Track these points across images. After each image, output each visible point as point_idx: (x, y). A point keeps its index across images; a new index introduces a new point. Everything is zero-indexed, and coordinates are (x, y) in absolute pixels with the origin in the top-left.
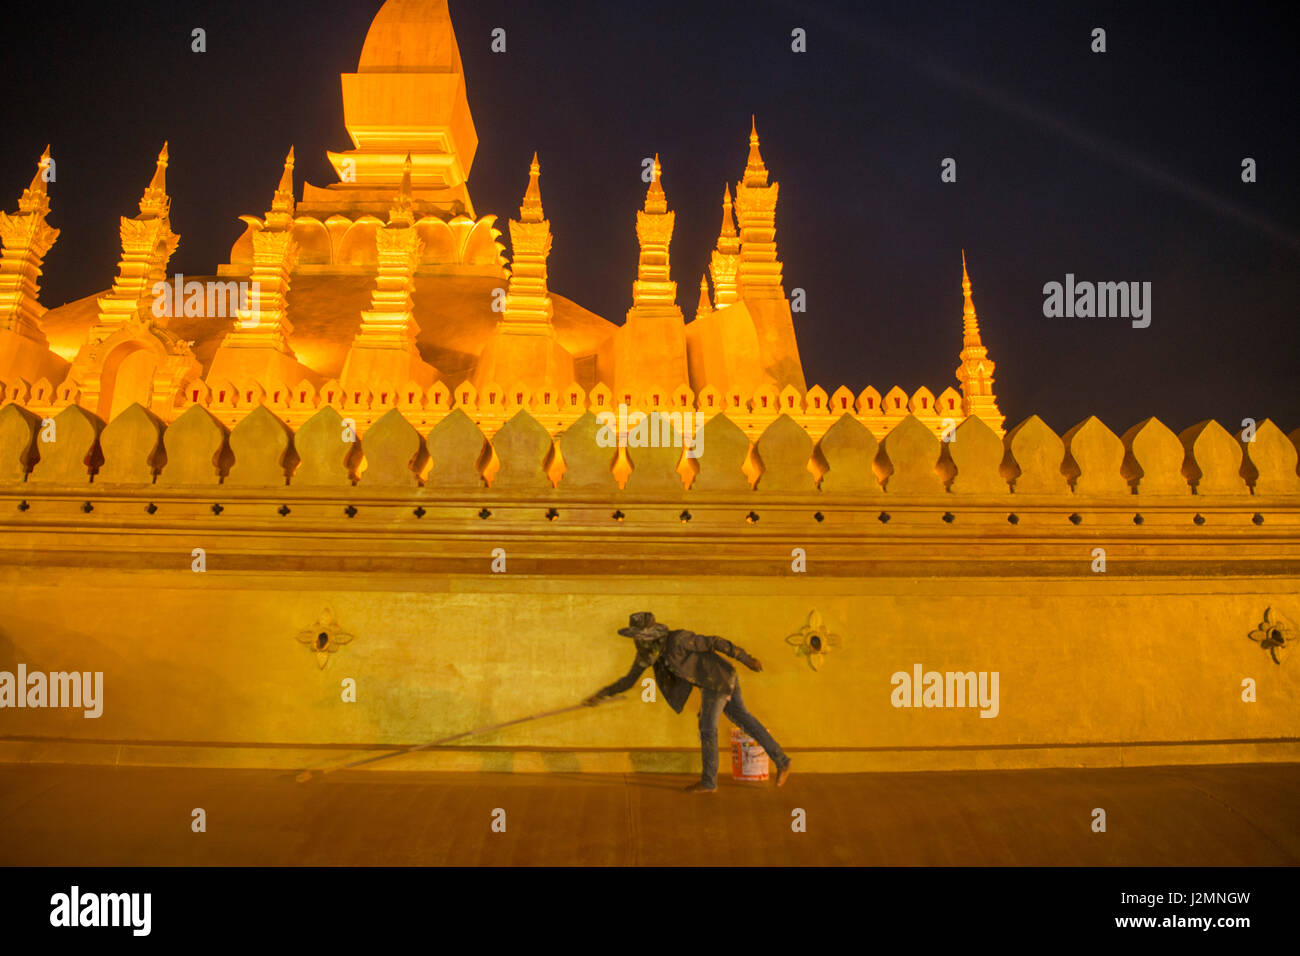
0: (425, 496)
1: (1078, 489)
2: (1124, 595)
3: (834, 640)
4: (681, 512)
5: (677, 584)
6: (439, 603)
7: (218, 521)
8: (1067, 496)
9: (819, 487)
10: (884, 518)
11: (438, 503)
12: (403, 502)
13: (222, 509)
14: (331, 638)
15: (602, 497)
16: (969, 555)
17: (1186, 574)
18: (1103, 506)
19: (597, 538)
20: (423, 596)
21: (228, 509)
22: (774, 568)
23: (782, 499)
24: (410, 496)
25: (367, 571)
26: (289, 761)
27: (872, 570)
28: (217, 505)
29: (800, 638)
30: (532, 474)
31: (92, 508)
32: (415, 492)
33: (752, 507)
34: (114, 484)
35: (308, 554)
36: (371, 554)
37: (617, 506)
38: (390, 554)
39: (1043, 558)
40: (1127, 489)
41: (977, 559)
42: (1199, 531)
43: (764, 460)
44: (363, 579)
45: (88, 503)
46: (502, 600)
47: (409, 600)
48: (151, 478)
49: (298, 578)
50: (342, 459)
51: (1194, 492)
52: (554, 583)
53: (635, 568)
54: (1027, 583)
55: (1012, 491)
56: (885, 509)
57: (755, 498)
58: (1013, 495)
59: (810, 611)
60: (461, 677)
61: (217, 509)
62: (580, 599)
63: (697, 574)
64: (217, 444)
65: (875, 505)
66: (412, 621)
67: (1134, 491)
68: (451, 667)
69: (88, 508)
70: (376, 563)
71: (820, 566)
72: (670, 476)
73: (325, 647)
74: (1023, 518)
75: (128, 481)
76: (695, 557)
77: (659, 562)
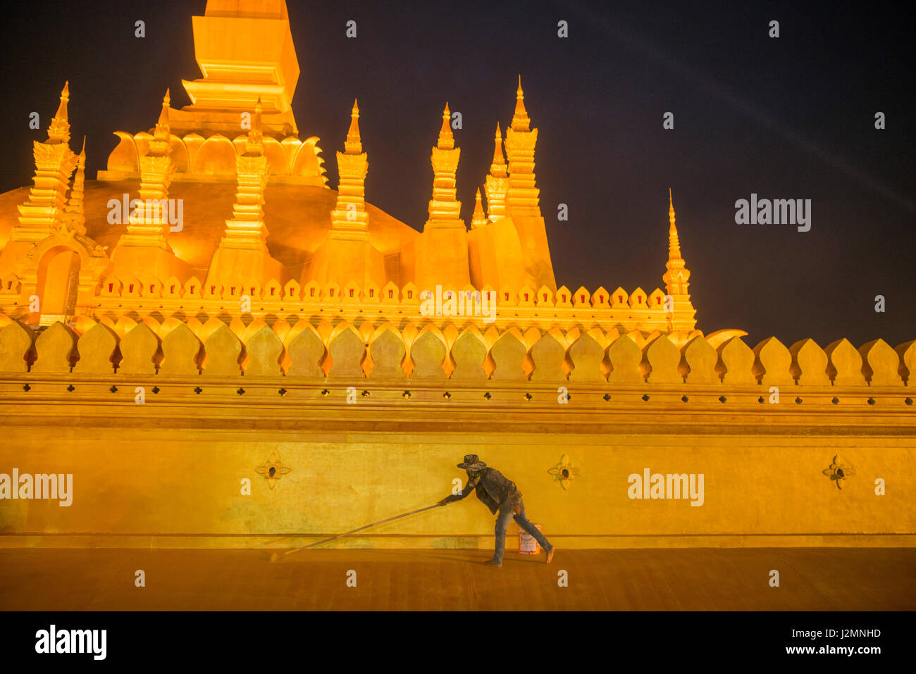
0: (330, 383)
1: (724, 381)
2: (749, 446)
3: (576, 471)
4: (485, 393)
5: (483, 438)
6: (341, 449)
7: (200, 398)
8: (718, 385)
9: (568, 379)
10: (607, 398)
11: (337, 387)
12: (316, 386)
13: (201, 390)
14: (277, 470)
15: (437, 384)
16: (658, 421)
17: (789, 434)
18: (739, 392)
19: (435, 409)
20: (332, 445)
21: (205, 390)
22: (541, 428)
23: (546, 386)
24: (320, 383)
25: (294, 429)
26: (258, 544)
27: (599, 429)
28: (198, 388)
29: (556, 470)
30: (393, 369)
31: (116, 390)
32: (323, 381)
33: (527, 391)
34: (131, 374)
35: (257, 418)
36: (296, 419)
37: (446, 389)
38: (308, 419)
39: (702, 423)
40: (756, 381)
41: (662, 423)
42: (799, 407)
43: (535, 362)
44: (294, 434)
45: (114, 386)
46: (380, 447)
47: (324, 447)
48: (155, 370)
49: (253, 433)
50: (276, 359)
51: (797, 383)
52: (410, 437)
53: (457, 428)
54: (691, 438)
55: (685, 382)
56: (607, 392)
57: (529, 385)
58: (686, 385)
59: (562, 454)
60: (356, 493)
61: (198, 391)
62: (427, 447)
63: (493, 431)
64: (197, 350)
65: (602, 390)
66: (326, 460)
67: (760, 383)
68: (350, 488)
69: (114, 390)
70: (300, 424)
71: (568, 427)
72: (478, 371)
73: (275, 476)
74: (691, 399)
75: (139, 372)
76: (493, 421)
77: (472, 424)
